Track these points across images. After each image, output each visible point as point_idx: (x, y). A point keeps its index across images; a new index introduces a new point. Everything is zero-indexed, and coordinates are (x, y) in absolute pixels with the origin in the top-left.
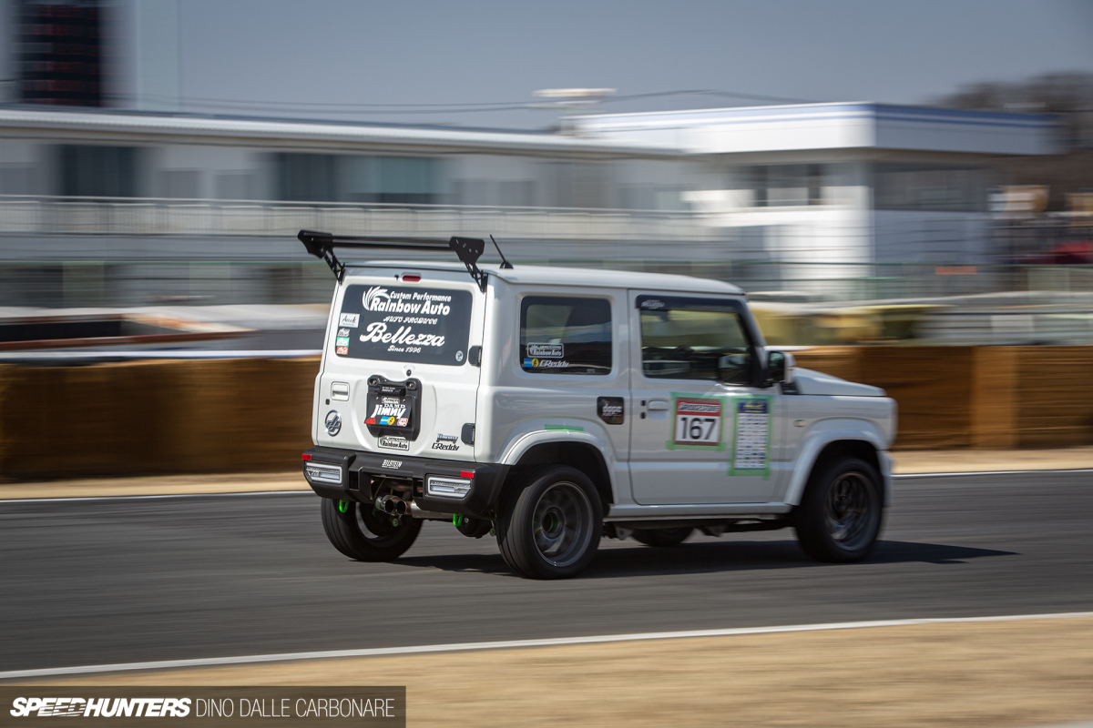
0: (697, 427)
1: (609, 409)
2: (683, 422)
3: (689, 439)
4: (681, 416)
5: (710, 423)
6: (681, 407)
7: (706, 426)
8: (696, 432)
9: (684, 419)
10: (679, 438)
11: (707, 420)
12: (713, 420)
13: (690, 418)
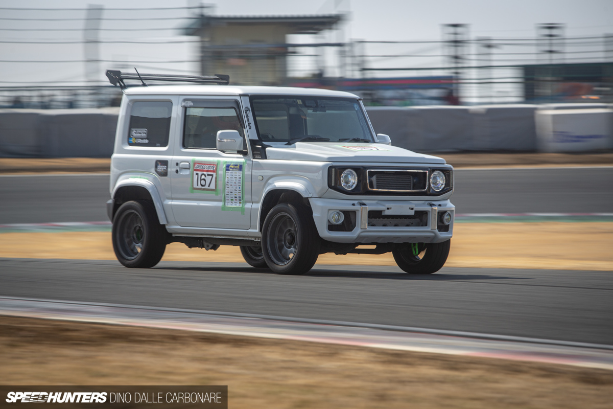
0: (204, 180)
1: (161, 168)
2: (197, 176)
3: (200, 186)
4: (195, 172)
5: (211, 177)
6: (196, 166)
7: (208, 179)
8: (203, 182)
9: (197, 174)
10: (195, 186)
11: (208, 175)
12: (212, 175)
13: (200, 173)
